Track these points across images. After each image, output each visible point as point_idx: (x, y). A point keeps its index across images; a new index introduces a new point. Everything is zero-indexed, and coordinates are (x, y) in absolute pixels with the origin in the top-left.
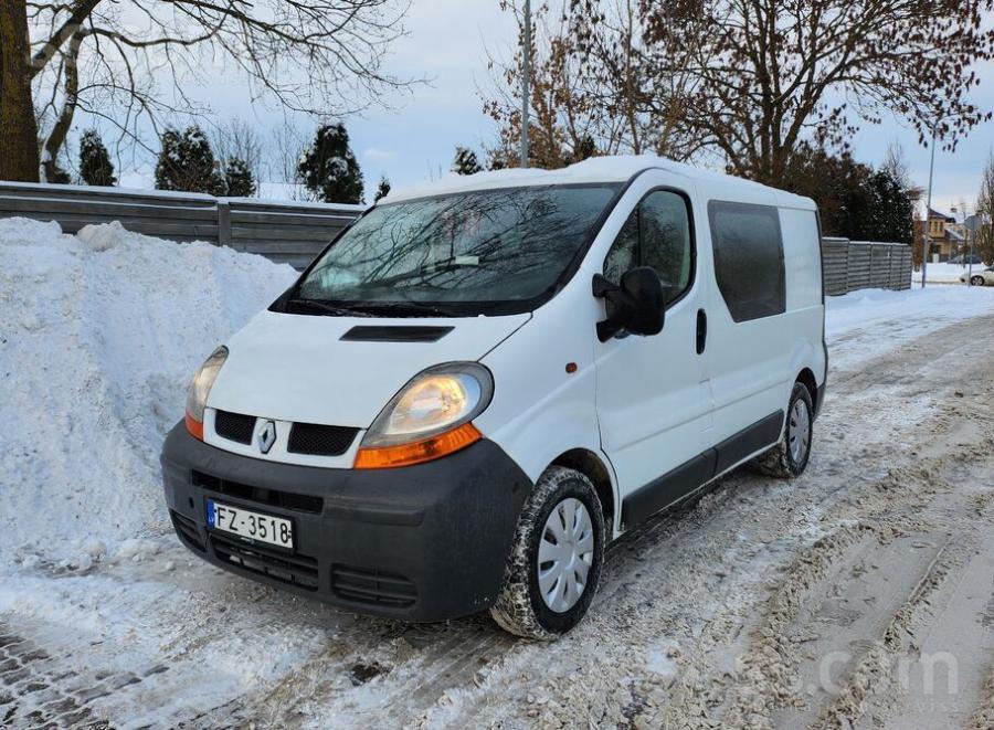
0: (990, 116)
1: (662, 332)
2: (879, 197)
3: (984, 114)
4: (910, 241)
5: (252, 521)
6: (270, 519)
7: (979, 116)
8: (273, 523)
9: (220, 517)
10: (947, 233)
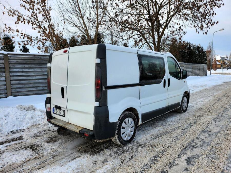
0: (218, 22)
2: (198, 52)
3: (216, 22)
4: (206, 63)
7: (214, 22)
10: (225, 62)
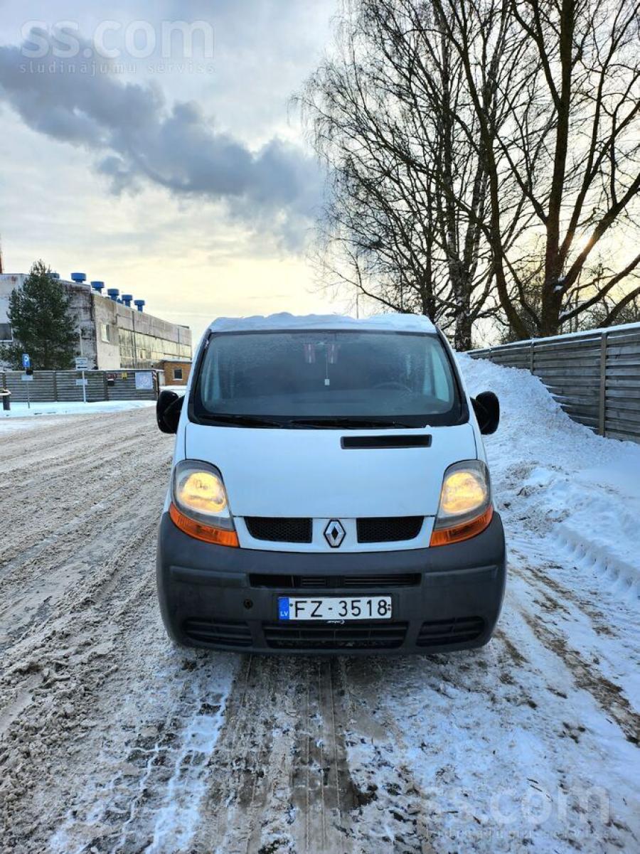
1: (497, 431)
5: (343, 604)
6: (365, 600)
8: (369, 602)
9: (297, 609)
